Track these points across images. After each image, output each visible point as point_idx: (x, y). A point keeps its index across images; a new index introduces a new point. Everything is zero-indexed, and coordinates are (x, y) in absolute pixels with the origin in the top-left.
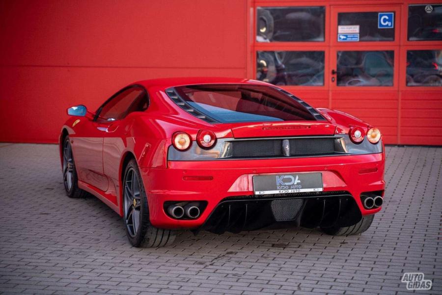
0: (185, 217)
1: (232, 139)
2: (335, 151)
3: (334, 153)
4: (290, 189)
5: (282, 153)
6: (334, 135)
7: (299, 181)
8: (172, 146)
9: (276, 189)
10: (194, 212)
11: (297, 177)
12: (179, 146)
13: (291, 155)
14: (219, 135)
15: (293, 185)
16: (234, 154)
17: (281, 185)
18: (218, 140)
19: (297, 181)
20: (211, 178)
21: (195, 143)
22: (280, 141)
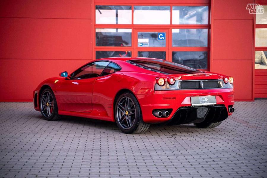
0: (163, 117)
1: (182, 81)
2: (218, 86)
3: (218, 88)
4: (205, 103)
5: (200, 87)
6: (218, 79)
7: (208, 100)
8: (157, 84)
9: (200, 103)
10: (167, 114)
11: (207, 98)
12: (160, 84)
13: (204, 88)
14: (176, 79)
15: (206, 101)
16: (182, 88)
17: (201, 101)
18: (176, 81)
19: (207, 100)
20: (175, 98)
21: (166, 82)
22: (199, 82)
